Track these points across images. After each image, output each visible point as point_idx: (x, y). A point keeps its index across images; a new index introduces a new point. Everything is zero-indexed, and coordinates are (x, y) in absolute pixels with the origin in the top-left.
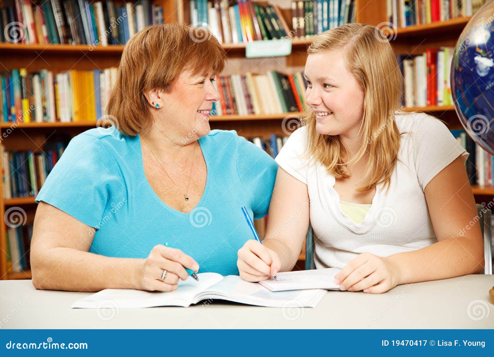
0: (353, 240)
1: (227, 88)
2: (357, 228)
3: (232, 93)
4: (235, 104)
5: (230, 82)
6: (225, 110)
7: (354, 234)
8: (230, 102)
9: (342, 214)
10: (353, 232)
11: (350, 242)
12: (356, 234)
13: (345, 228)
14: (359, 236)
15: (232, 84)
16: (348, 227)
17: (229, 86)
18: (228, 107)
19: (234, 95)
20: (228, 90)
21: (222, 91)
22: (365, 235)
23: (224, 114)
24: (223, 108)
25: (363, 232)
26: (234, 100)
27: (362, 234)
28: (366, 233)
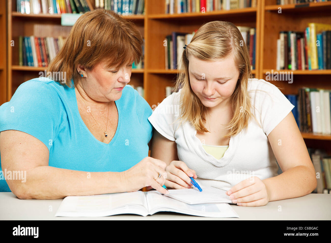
0: (214, 171)
1: (43, 46)
2: (218, 162)
3: (47, 50)
4: (49, 59)
5: (45, 42)
6: (40, 63)
7: (216, 167)
8: (45, 57)
9: (205, 153)
10: (215, 166)
11: (212, 173)
12: (217, 167)
13: (209, 163)
14: (219, 168)
15: (47, 44)
16: (211, 162)
17: (44, 45)
18: (43, 61)
19: (48, 52)
20: (43, 48)
21: (39, 49)
22: (223, 168)
23: (39, 66)
24: (39, 62)
25: (222, 166)
26: (48, 56)
27: (221, 167)
28: (224, 166)
